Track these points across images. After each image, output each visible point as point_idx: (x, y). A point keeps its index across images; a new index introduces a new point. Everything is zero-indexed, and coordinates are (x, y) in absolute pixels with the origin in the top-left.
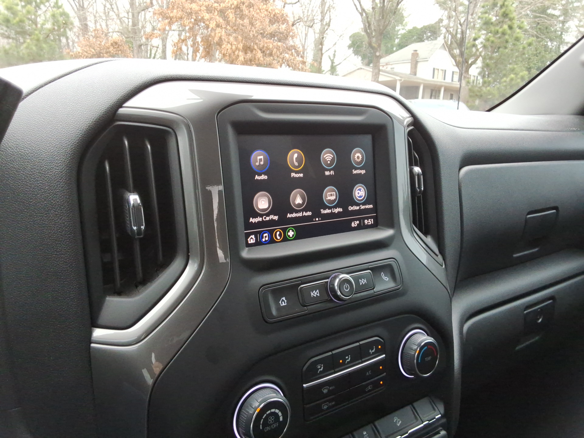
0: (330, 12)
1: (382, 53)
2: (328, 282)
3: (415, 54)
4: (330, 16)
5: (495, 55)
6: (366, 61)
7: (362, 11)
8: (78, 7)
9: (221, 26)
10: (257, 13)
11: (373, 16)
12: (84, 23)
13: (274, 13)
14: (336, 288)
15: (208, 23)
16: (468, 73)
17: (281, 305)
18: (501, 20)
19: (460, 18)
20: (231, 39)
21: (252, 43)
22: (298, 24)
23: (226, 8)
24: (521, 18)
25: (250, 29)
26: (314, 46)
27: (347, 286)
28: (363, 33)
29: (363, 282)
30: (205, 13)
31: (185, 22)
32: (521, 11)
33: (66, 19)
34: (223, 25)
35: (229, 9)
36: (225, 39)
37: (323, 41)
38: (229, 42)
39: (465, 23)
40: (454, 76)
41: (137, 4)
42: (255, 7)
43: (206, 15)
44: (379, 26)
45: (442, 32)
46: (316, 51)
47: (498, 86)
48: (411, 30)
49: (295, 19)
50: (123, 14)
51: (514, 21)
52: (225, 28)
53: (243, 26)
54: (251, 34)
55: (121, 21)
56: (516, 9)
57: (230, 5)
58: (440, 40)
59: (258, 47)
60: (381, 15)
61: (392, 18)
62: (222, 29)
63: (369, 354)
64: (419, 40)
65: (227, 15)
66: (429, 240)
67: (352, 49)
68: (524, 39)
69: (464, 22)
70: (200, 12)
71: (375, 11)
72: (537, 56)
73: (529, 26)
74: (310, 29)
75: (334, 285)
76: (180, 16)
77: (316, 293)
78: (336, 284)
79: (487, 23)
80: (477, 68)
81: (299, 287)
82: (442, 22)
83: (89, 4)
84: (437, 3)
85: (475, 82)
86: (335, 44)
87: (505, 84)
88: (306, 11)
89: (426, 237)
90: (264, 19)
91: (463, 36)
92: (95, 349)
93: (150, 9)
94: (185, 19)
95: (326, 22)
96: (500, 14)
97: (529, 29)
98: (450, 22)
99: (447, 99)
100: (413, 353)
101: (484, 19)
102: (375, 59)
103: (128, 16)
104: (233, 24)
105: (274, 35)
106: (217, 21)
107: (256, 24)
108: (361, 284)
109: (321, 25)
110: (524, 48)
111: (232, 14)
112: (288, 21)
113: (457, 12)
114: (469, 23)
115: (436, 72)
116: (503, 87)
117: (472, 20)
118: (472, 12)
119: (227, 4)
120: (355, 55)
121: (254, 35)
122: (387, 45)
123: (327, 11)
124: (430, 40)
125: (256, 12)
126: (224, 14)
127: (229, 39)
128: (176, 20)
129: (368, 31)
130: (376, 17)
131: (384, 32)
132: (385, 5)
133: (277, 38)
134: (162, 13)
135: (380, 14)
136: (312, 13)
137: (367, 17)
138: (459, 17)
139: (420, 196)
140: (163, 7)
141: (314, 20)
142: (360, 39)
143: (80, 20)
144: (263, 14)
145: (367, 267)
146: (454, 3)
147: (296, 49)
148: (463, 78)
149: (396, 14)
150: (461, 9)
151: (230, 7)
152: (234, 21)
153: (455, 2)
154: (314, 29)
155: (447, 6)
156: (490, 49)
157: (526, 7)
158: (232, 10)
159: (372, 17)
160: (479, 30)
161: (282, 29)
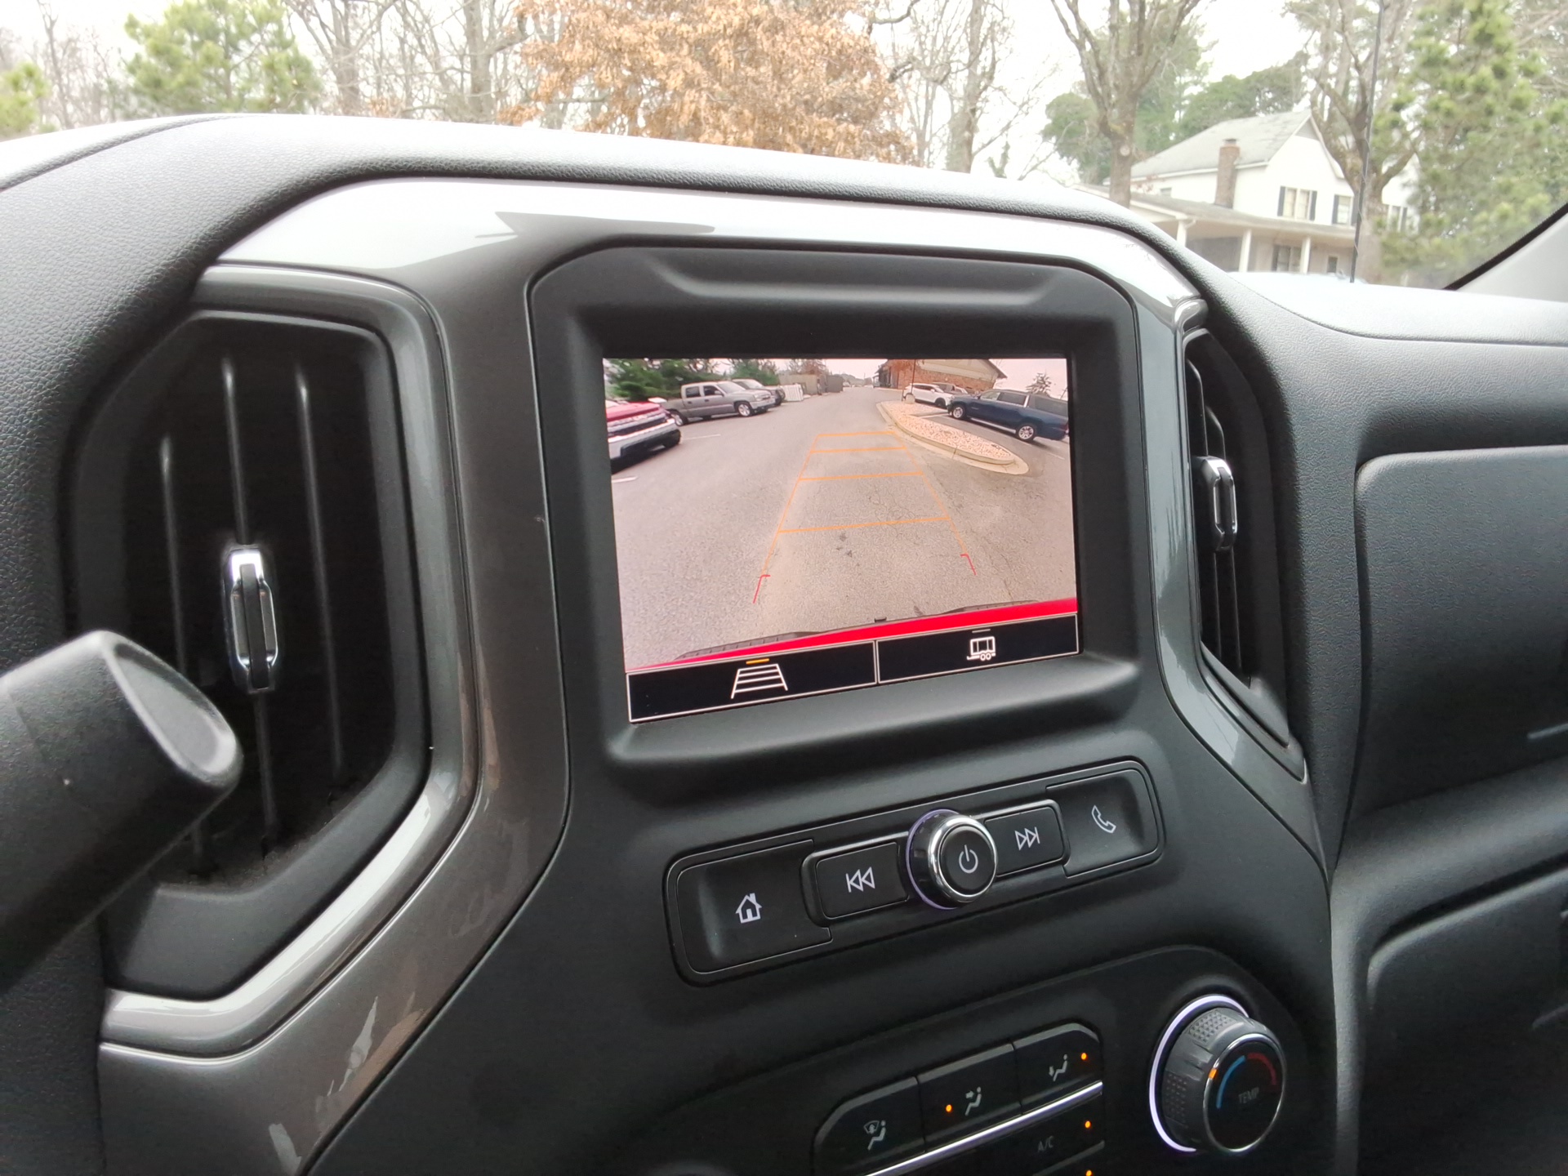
0: (992, 41)
1: (1137, 149)
2: (905, 839)
3: (1230, 150)
4: (994, 53)
5: (1456, 149)
6: (1093, 170)
7: (1080, 35)
8: (335, 44)
9: (699, 84)
10: (795, 48)
11: (1113, 49)
12: (350, 85)
13: (839, 45)
14: (933, 859)
15: (664, 77)
16: (1380, 200)
17: (743, 921)
18: (1472, 52)
19: (1357, 49)
20: (725, 118)
21: (781, 129)
22: (906, 75)
23: (712, 37)
24: (1530, 44)
25: (775, 89)
26: (951, 135)
27: (971, 856)
28: (1084, 96)
29: (1028, 838)
30: (655, 50)
31: (604, 75)
32: (1531, 26)
33: (302, 75)
34: (702, 81)
35: (719, 38)
36: (706, 119)
37: (973, 120)
38: (717, 127)
39: (1371, 62)
40: (1340, 207)
41: (486, 34)
42: (788, 31)
43: (658, 55)
44: (1128, 74)
45: (1305, 89)
46: (954, 146)
47: (1465, 233)
48: (1218, 84)
49: (900, 62)
50: (450, 61)
51: (1510, 55)
52: (708, 89)
53: (757, 83)
54: (777, 105)
55: (442, 79)
56: (1516, 23)
57: (721, 27)
58: (1301, 110)
59: (794, 137)
60: (1136, 46)
61: (1166, 54)
62: (699, 91)
63: (1048, 1082)
64: (1241, 111)
65: (714, 54)
66: (1257, 694)
67: (1054, 139)
68: (1539, 105)
69: (1368, 58)
70: (642, 49)
71: (1118, 35)
73: (1555, 68)
74: (939, 89)
75: (924, 852)
76: (590, 60)
77: (862, 880)
78: (932, 849)
79: (1433, 62)
80: (1405, 185)
81: (807, 859)
82: (1306, 63)
83: (362, 36)
84: (1292, 11)
85: (1400, 223)
86: (1008, 127)
87: (1484, 228)
88: (929, 42)
89: (1248, 684)
90: (812, 61)
91: (1364, 97)
92: (115, 1061)
93: (517, 47)
94: (603, 67)
95: (984, 68)
96: (1470, 37)
97: (1554, 75)
98: (1327, 63)
99: (1320, 271)
100: (1198, 1079)
101: (1424, 50)
102: (1116, 164)
103: (462, 64)
104: (731, 77)
105: (840, 106)
106: (688, 71)
107: (794, 77)
108: (1020, 847)
109: (969, 77)
110: (1538, 129)
111: (726, 52)
112: (877, 65)
113: (1347, 33)
114: (1383, 62)
115: (1288, 197)
116: (1479, 239)
117: (1388, 55)
118: (1390, 33)
119: (714, 26)
120: (1062, 156)
121: (784, 106)
122: (1150, 125)
123: (986, 37)
124: (1273, 112)
125: (790, 45)
126: (706, 51)
127: (719, 119)
128: (581, 71)
129: (1100, 89)
130: (1121, 53)
131: (1144, 91)
132: (1146, 18)
133: (849, 113)
134: (544, 54)
135: (1132, 43)
136: (945, 44)
137: (1096, 53)
138: (1354, 46)
139: (1228, 553)
140: (552, 40)
141: (949, 63)
142: (1077, 113)
143: (340, 80)
144: (810, 50)
145: (1042, 789)
146: (1340, 11)
147: (899, 143)
148: (1364, 215)
149: (1176, 41)
150: (1358, 24)
151: (722, 32)
152: (732, 69)
153: (1341, 7)
154: (951, 89)
155: (1321, 17)
156: (1441, 133)
157: (1546, 14)
158: (727, 41)
159: (1110, 52)
160: (1411, 82)
161: (862, 88)
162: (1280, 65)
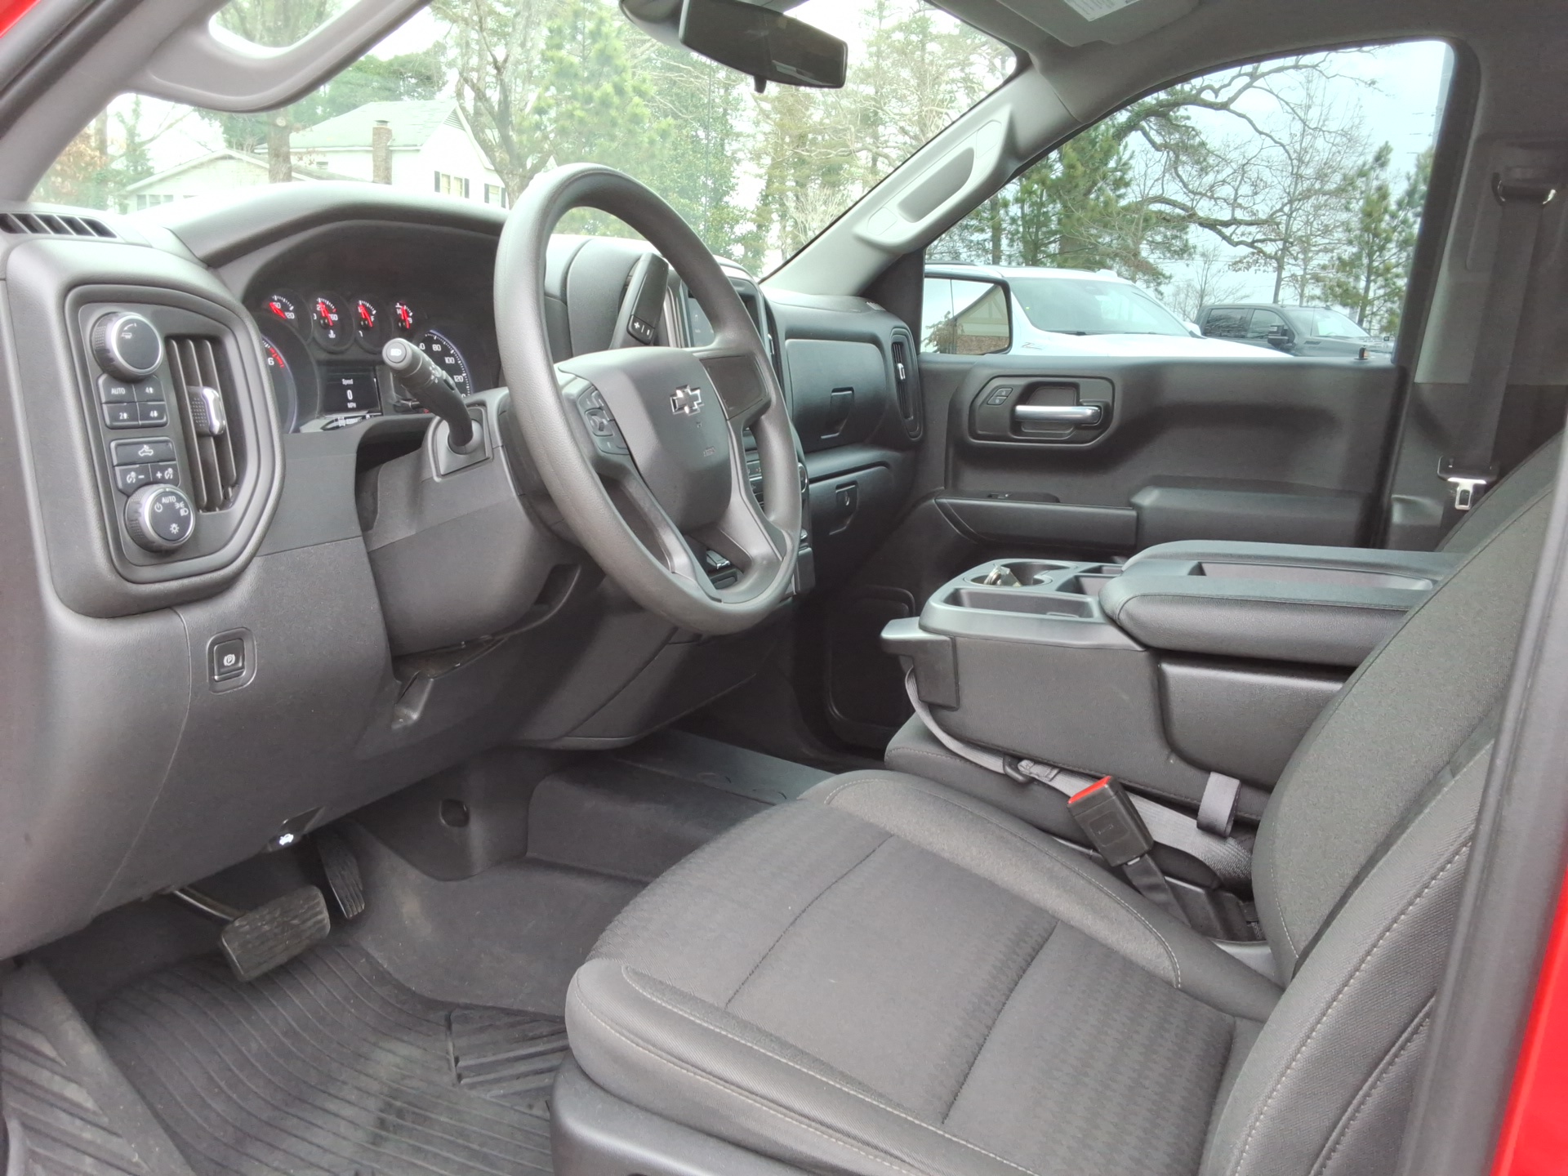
1: (290, 122)
3: (382, 131)
18: (595, 69)
19: (494, 48)
24: (640, 69)
32: (638, 51)
39: (507, 64)
40: (490, 195)
45: (448, 80)
51: (625, 75)
58: (445, 98)
64: (387, 93)
68: (651, 120)
69: (504, 60)
72: (678, 162)
73: (656, 88)
82: (443, 54)
91: (504, 96)
96: (592, 54)
97: (657, 95)
101: (556, 61)
102: (272, 133)
110: (652, 142)
114: (518, 64)
115: (443, 181)
117: (523, 59)
124: (417, 98)
156: (575, 137)
162: (420, 52)
